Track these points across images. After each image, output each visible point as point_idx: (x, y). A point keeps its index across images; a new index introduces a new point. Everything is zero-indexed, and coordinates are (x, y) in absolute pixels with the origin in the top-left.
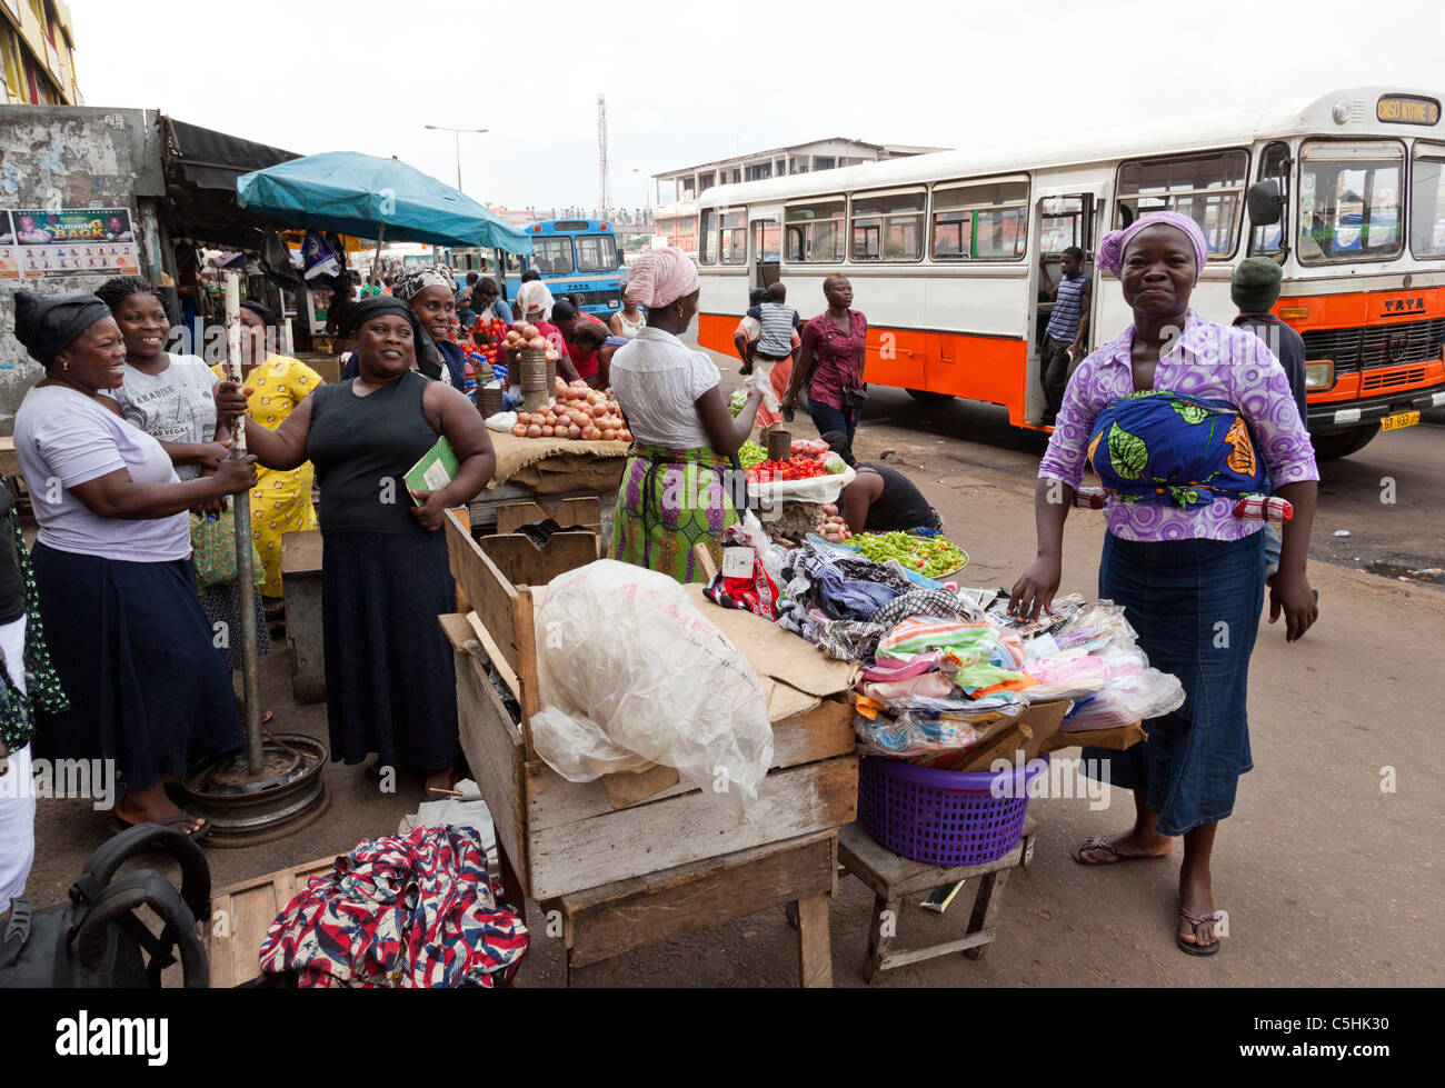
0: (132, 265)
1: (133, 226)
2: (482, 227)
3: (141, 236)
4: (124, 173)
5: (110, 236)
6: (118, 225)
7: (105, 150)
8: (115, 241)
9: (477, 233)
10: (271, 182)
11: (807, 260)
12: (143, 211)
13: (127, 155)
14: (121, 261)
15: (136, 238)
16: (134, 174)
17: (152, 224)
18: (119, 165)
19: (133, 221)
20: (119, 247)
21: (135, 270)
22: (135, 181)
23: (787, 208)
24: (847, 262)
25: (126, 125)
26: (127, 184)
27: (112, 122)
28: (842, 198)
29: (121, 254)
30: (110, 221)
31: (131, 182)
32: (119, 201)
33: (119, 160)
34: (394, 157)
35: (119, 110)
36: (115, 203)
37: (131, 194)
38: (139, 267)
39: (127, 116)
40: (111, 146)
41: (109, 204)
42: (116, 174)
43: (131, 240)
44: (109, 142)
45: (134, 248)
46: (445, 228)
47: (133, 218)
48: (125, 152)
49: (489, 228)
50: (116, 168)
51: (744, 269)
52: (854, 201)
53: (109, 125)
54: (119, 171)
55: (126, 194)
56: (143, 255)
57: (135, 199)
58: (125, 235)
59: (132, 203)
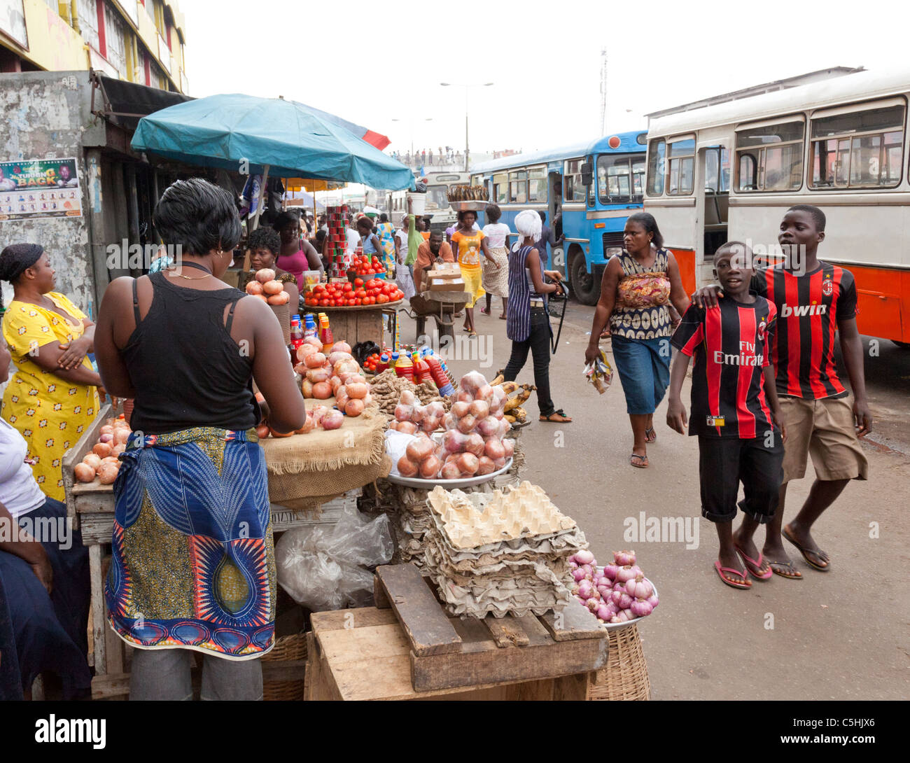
0: (75, 208)
1: (79, 173)
2: (344, 161)
3: (85, 183)
4: (74, 127)
5: (60, 182)
6: (67, 173)
7: (61, 108)
8: (64, 187)
9: (339, 168)
10: (152, 127)
11: (760, 189)
12: (88, 159)
13: (78, 112)
14: (67, 204)
15: (81, 184)
16: (82, 128)
17: (95, 171)
18: (71, 120)
19: (80, 169)
20: (67, 192)
21: (78, 212)
22: (83, 134)
23: (737, 133)
24: (805, 189)
25: (78, 85)
26: (76, 137)
27: (67, 84)
28: (800, 119)
29: (68, 199)
30: (61, 170)
31: (79, 134)
32: (69, 151)
33: (71, 116)
34: (281, 97)
35: (74, 73)
36: (66, 154)
37: (79, 146)
38: (81, 209)
39: (79, 77)
40: (65, 105)
41: (61, 155)
42: (67, 128)
43: (76, 186)
44: (64, 101)
45: (79, 193)
46: (302, 165)
47: (79, 166)
48: (76, 109)
49: (352, 163)
50: (68, 123)
51: (690, 200)
52: (814, 121)
53: (65, 87)
54: (70, 126)
55: (74, 146)
56: (86, 200)
57: (82, 149)
58: (73, 181)
59: (79, 153)
